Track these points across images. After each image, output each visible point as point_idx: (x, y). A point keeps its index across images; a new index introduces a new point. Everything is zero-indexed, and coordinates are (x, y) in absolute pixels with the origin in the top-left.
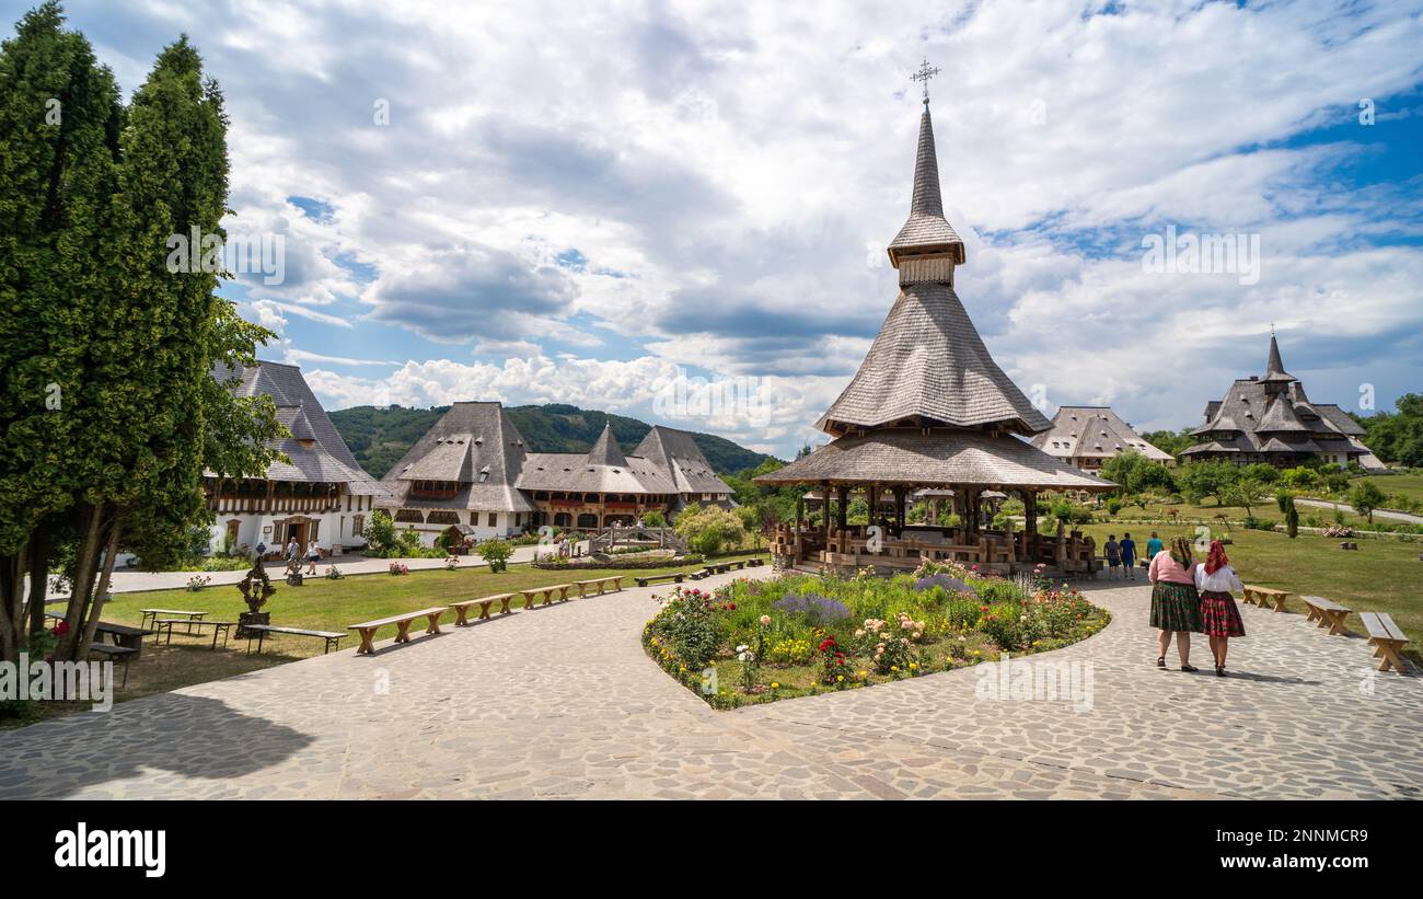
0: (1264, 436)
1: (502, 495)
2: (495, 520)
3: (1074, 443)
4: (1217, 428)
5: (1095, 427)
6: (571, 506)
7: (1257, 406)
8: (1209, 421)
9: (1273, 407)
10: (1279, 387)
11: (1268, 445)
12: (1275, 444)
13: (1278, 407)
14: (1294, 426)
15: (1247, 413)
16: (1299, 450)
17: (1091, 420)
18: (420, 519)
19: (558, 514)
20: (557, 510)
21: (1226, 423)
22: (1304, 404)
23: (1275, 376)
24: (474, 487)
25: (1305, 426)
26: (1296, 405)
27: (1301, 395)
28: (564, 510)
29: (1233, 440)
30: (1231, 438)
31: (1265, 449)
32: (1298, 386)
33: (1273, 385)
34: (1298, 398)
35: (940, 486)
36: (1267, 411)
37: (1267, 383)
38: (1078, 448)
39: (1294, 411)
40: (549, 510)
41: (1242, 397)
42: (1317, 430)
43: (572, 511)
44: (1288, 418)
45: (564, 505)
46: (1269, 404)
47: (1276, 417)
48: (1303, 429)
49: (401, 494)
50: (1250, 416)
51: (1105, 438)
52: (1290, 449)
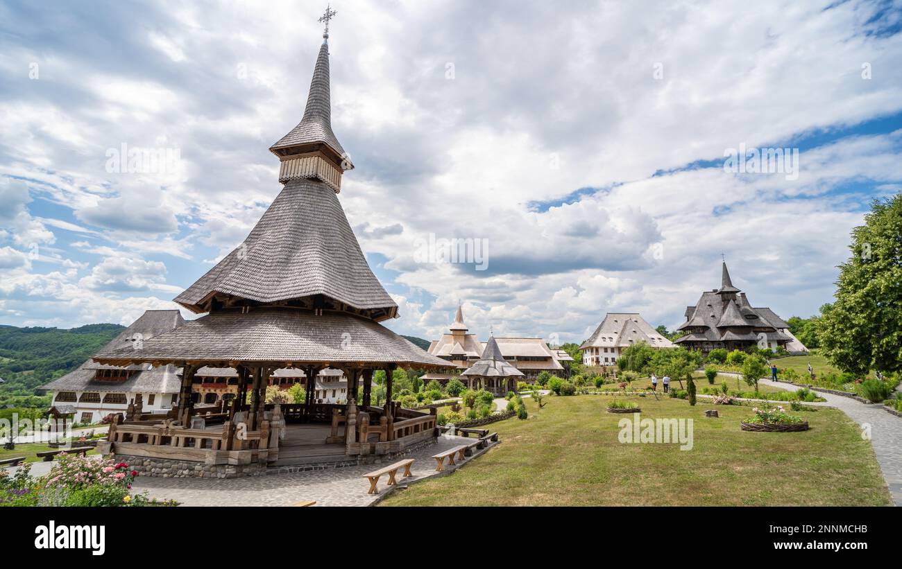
0: (723, 329)
1: (161, 380)
2: (153, 400)
3: (615, 337)
4: (692, 324)
5: (629, 326)
6: (218, 388)
7: (717, 309)
8: (688, 321)
9: (727, 310)
10: (730, 295)
11: (725, 336)
12: (730, 335)
13: (730, 309)
14: (741, 322)
15: (712, 314)
16: (745, 339)
17: (626, 322)
18: (97, 400)
19: (208, 394)
20: (207, 391)
21: (698, 321)
22: (747, 307)
23: (727, 289)
24: (142, 374)
25: (747, 322)
26: (742, 308)
27: (746, 302)
28: (212, 391)
29: (703, 333)
30: (701, 331)
31: (723, 339)
32: (743, 295)
33: (726, 295)
34: (744, 304)
35: (223, 364)
36: (724, 313)
37: (722, 293)
38: (619, 342)
39: (740, 312)
40: (201, 391)
41: (708, 303)
42: (756, 325)
43: (218, 392)
44: (736, 317)
45: (213, 387)
46: (724, 308)
47: (730, 317)
48: (746, 324)
49: (87, 380)
50: (713, 316)
51: (634, 334)
52: (740, 339)
